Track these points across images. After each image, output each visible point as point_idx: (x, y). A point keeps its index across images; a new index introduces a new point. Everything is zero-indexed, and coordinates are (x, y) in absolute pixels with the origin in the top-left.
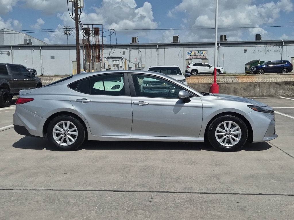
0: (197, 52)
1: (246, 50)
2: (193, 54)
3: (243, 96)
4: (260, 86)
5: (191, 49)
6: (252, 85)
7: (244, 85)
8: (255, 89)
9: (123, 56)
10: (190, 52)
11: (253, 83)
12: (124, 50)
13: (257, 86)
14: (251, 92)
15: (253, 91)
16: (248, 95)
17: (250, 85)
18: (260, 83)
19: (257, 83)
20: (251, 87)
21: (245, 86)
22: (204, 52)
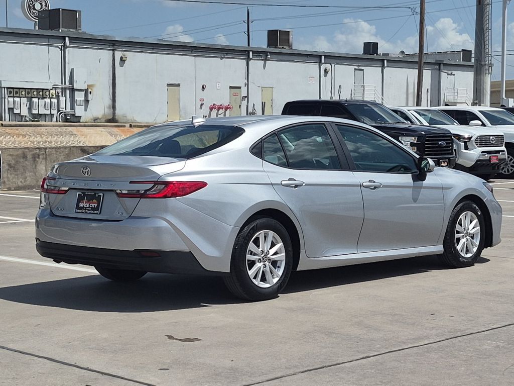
3: (7, 186)
4: (46, 158)
6: (29, 156)
7: (10, 155)
8: (36, 166)
11: (31, 151)
13: (41, 157)
14: (28, 174)
15: (31, 172)
16: (20, 184)
17: (25, 157)
18: (47, 150)
19: (40, 149)
20: (26, 162)
21: (10, 158)
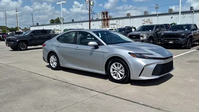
0: (147, 20)
1: (172, 18)
2: (145, 21)
5: (145, 18)
9: (117, 23)
10: (144, 20)
12: (117, 20)
22: (150, 19)
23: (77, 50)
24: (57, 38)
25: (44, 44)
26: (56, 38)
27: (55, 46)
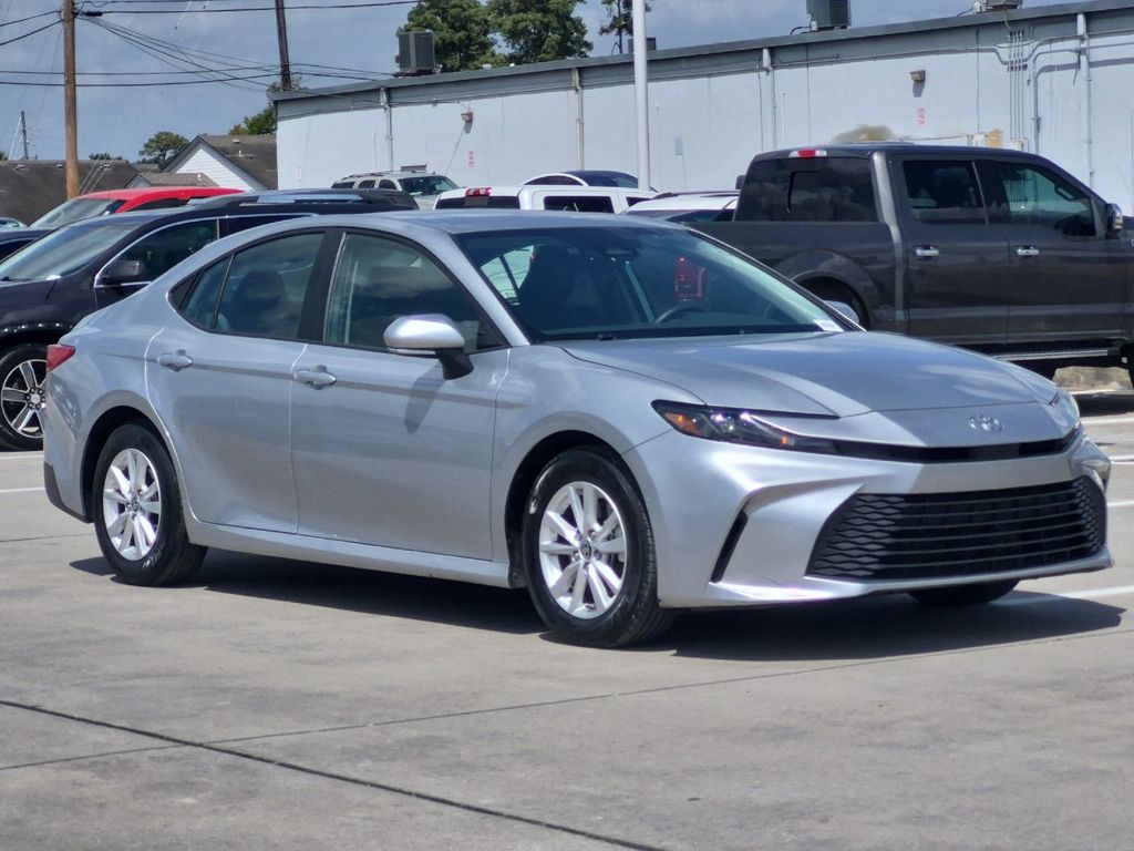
23: (320, 387)
24: (174, 291)
25: (64, 339)
26: (172, 283)
27: (151, 360)
